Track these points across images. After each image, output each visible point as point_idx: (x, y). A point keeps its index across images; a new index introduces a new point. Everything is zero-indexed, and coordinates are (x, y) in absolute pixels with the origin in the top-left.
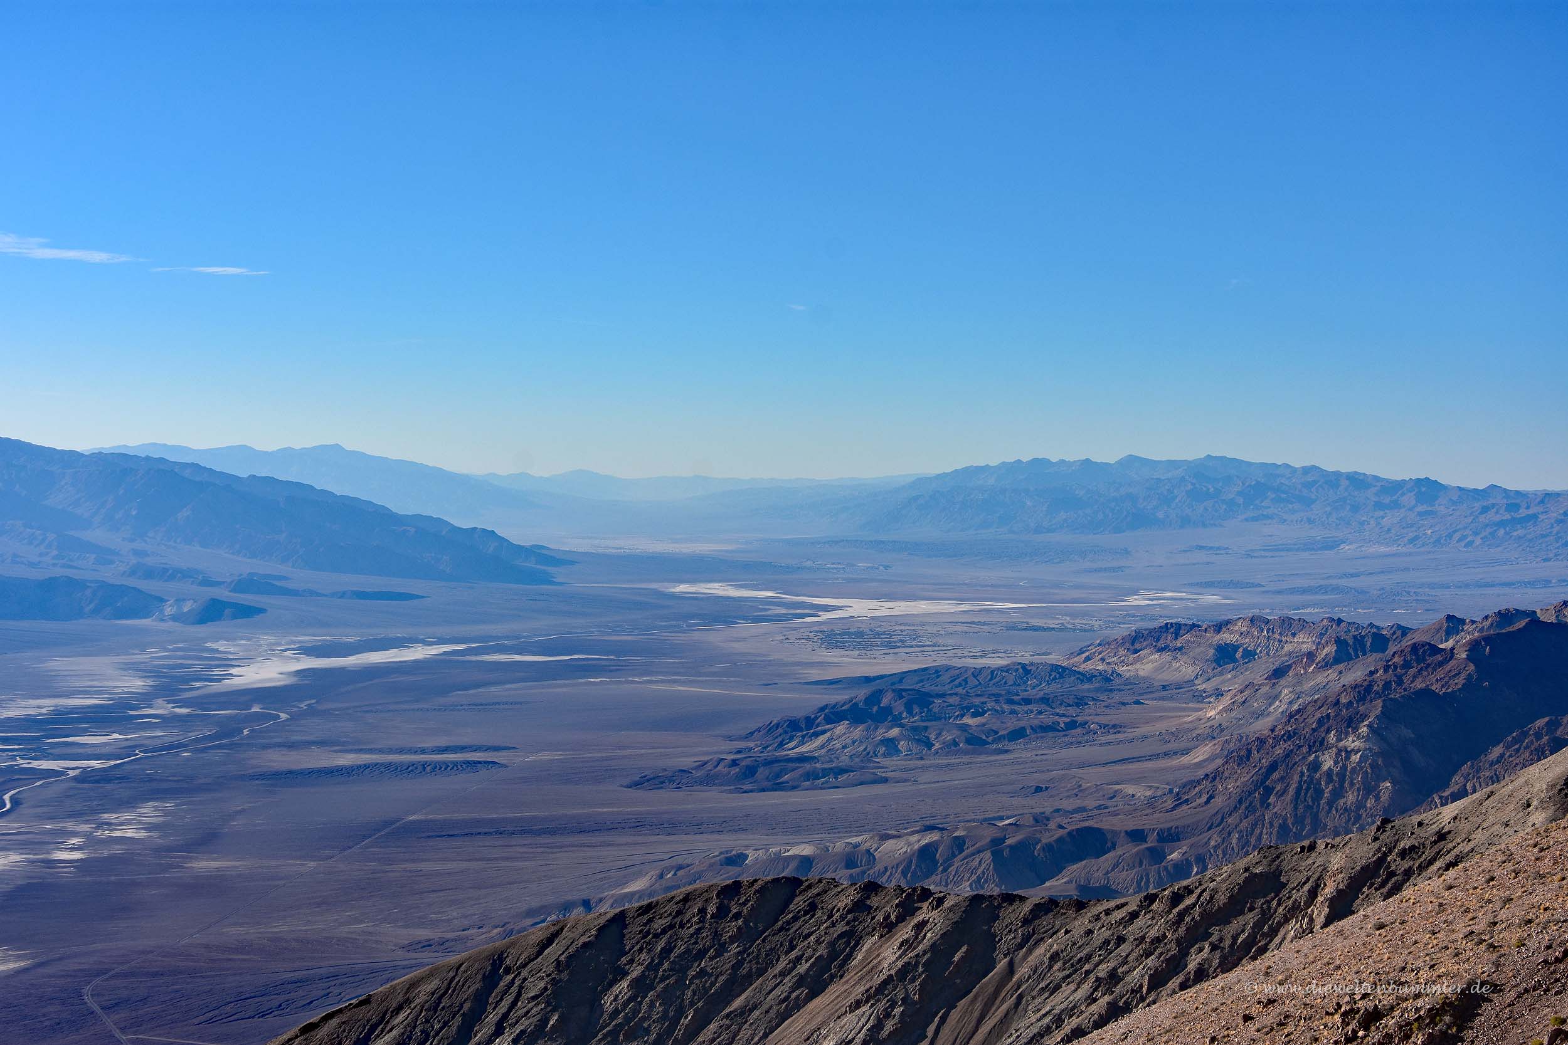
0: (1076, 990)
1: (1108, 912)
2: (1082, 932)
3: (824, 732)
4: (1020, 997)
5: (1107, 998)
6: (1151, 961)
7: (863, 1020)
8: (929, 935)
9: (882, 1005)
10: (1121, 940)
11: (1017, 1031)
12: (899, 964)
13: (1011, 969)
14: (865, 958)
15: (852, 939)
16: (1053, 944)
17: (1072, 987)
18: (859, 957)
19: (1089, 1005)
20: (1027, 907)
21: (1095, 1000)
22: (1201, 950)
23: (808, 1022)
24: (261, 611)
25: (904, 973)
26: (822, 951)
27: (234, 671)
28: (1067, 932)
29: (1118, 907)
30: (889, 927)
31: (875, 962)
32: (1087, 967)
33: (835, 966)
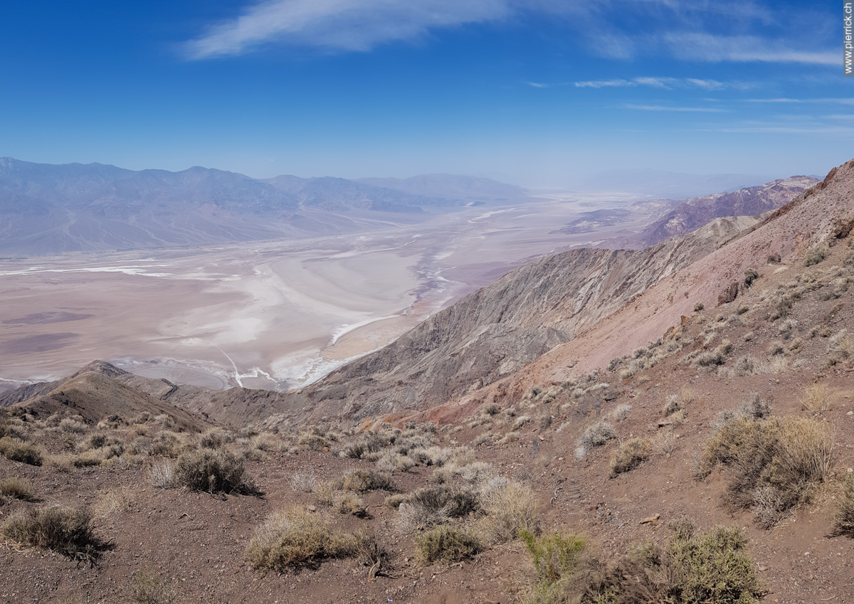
0: (634, 266)
1: (638, 252)
2: (634, 256)
4: (625, 268)
5: (639, 267)
8: (609, 258)
9: (601, 270)
10: (641, 257)
11: (624, 274)
13: (623, 263)
14: (598, 262)
15: (595, 259)
16: (629, 258)
20: (625, 252)
21: (637, 268)
22: (654, 258)
23: (589, 273)
25: (605, 263)
26: (590, 261)
28: (631, 256)
30: (602, 257)
31: (600, 262)
32: (635, 262)
33: (593, 263)
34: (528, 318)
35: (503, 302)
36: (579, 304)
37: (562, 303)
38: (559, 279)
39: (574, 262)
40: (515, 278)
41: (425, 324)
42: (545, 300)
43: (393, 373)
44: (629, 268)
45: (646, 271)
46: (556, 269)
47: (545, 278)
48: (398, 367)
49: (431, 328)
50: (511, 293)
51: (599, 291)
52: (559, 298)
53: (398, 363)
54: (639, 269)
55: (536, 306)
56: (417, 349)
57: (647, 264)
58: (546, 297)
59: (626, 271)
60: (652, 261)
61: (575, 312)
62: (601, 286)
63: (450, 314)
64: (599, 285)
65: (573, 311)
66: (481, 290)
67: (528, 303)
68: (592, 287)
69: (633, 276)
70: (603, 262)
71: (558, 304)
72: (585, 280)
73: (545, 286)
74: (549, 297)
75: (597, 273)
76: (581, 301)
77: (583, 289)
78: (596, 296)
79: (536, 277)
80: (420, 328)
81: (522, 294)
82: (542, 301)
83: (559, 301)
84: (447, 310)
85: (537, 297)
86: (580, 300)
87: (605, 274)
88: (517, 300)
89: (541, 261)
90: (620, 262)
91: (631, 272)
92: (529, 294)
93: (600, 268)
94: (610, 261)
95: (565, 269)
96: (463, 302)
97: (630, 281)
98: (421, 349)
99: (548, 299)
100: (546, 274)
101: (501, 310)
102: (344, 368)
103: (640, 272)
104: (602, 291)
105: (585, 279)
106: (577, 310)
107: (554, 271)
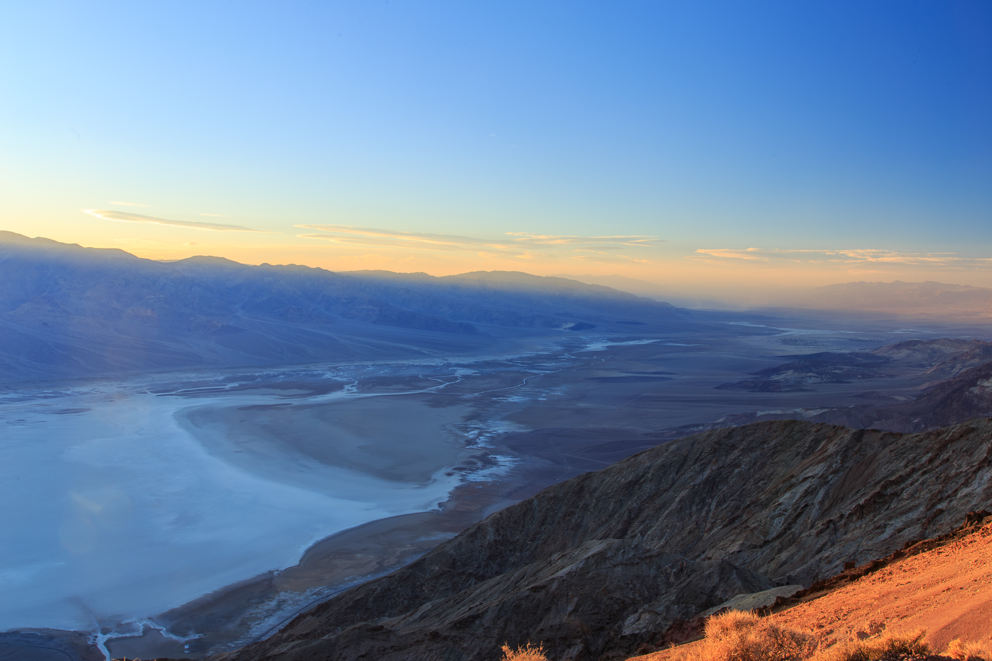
0: (900, 463)
1: (912, 438)
2: (902, 443)
3: (784, 373)
4: (879, 464)
5: (912, 466)
6: (930, 455)
7: (822, 468)
8: (845, 442)
9: (828, 464)
10: (917, 447)
11: (878, 475)
12: (835, 450)
13: (876, 455)
14: (822, 448)
15: (817, 442)
16: (892, 447)
17: (899, 462)
18: (820, 447)
19: (906, 468)
20: (881, 435)
21: (907, 467)
22: (948, 452)
23: (802, 467)
24: (595, 327)
25: (837, 453)
26: (807, 445)
27: (588, 345)
28: (896, 443)
29: (917, 436)
30: (830, 440)
31: (825, 449)
32: (904, 455)
33: (811, 449)
34: (678, 538)
35: (632, 503)
36: (778, 525)
37: (745, 517)
38: (739, 473)
39: (773, 443)
40: (660, 461)
41: (480, 528)
42: (713, 507)
43: (417, 615)
44: (892, 467)
45: (926, 476)
46: (736, 453)
47: (714, 468)
48: (427, 606)
49: (490, 537)
50: (648, 488)
51: (822, 503)
52: (738, 508)
53: (427, 599)
54: (914, 471)
55: (694, 518)
56: (463, 573)
57: (931, 461)
58: (714, 504)
59: (883, 472)
60: (944, 456)
61: (770, 537)
62: (827, 494)
63: (526, 514)
64: (822, 493)
65: (766, 533)
66: (589, 476)
67: (680, 510)
68: (807, 493)
69: (897, 482)
70: (832, 448)
71: (738, 517)
72: (794, 480)
73: (712, 484)
74: (719, 504)
75: (819, 469)
76: (783, 518)
77: (787, 495)
78: (814, 512)
79: (698, 464)
80: (471, 535)
81: (671, 492)
82: (706, 508)
83: (739, 513)
85: (697, 500)
86: (780, 515)
87: (835, 472)
88: (658, 501)
89: (709, 436)
90: (870, 453)
91: (893, 473)
92: (684, 493)
93: (824, 460)
94: (848, 448)
95: (753, 455)
96: (551, 495)
97: (889, 491)
98: (470, 574)
99: (717, 507)
100: (717, 461)
101: (625, 517)
102: (323, 608)
103: (915, 476)
104: (827, 504)
105: (792, 476)
106: (774, 534)
107: (732, 457)
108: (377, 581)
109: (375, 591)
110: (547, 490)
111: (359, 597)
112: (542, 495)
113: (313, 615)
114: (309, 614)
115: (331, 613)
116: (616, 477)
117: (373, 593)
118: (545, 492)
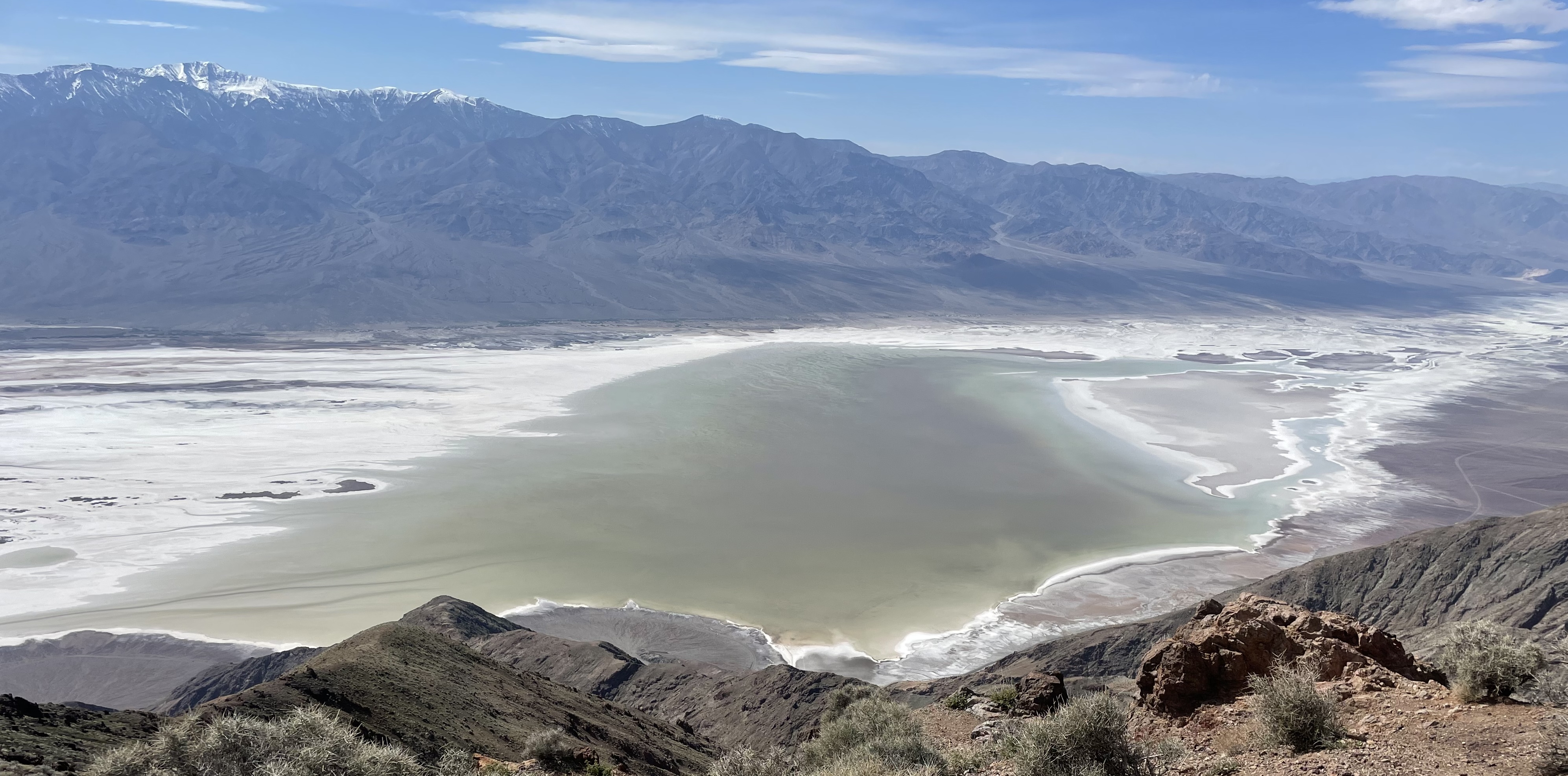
41: (1289, 577)
63: (1371, 568)
66: (1492, 523)
80: (1273, 587)
84: (1363, 554)
96: (1419, 545)
101: (1544, 596)
102: (1043, 650)
108: (1122, 627)
109: (1117, 640)
110: (1413, 536)
111: (1093, 645)
112: (1403, 543)
113: (1030, 656)
114: (1026, 654)
115: (1053, 657)
116: (1541, 530)
117: (1114, 643)
118: (1409, 539)
